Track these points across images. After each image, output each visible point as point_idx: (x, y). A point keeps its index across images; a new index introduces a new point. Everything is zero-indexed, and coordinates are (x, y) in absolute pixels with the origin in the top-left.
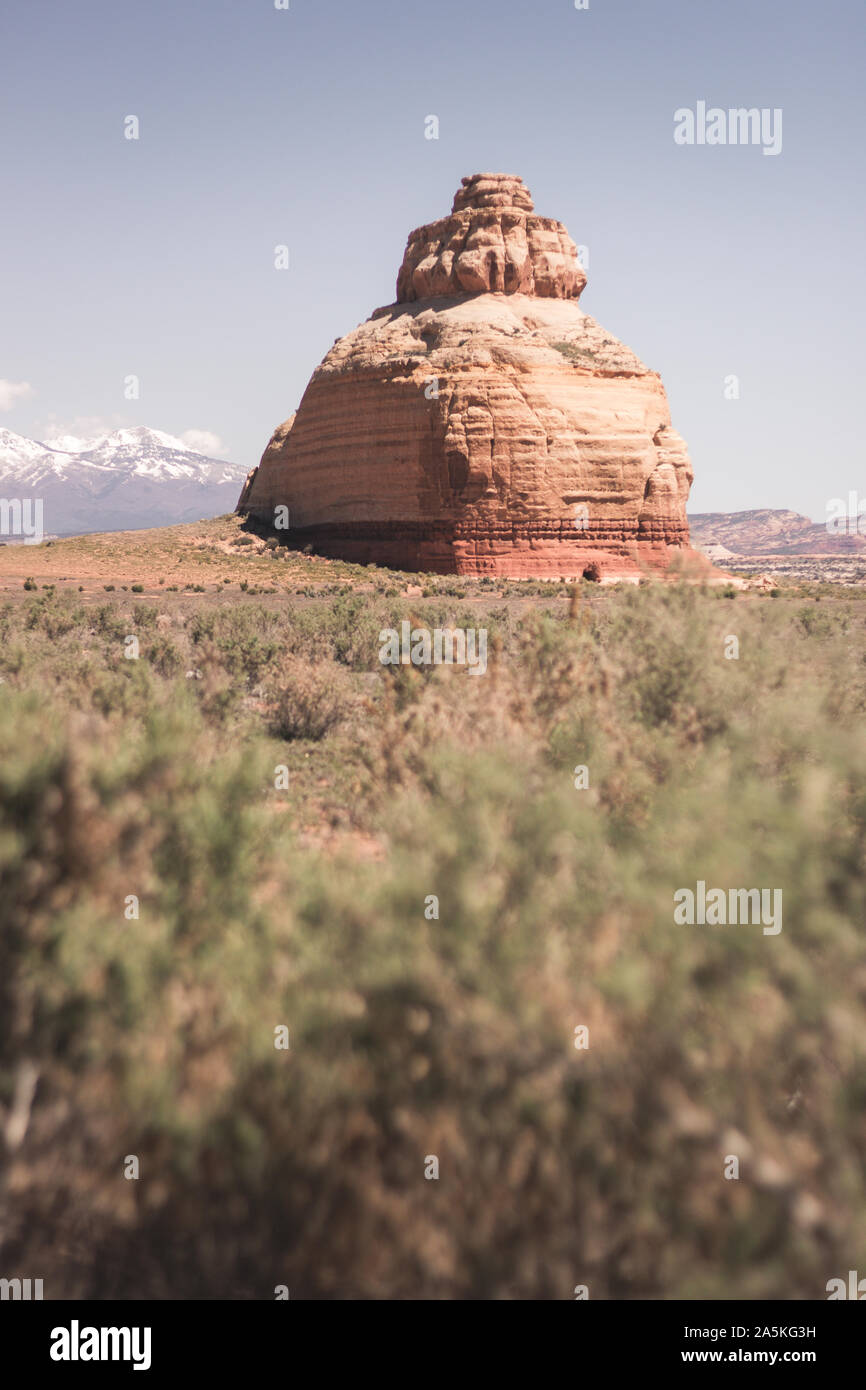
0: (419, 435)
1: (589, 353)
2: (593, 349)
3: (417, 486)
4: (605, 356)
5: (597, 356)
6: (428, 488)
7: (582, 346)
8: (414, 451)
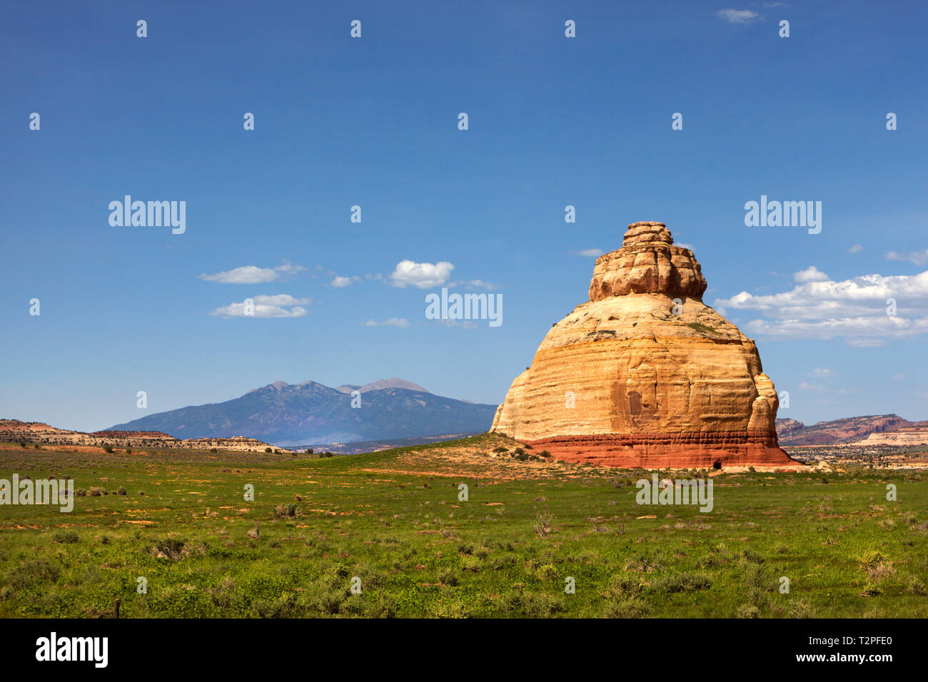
0: (609, 382)
1: (711, 329)
2: (714, 327)
3: (610, 414)
4: (721, 331)
5: (717, 331)
6: (617, 414)
7: (708, 325)
8: (608, 392)
